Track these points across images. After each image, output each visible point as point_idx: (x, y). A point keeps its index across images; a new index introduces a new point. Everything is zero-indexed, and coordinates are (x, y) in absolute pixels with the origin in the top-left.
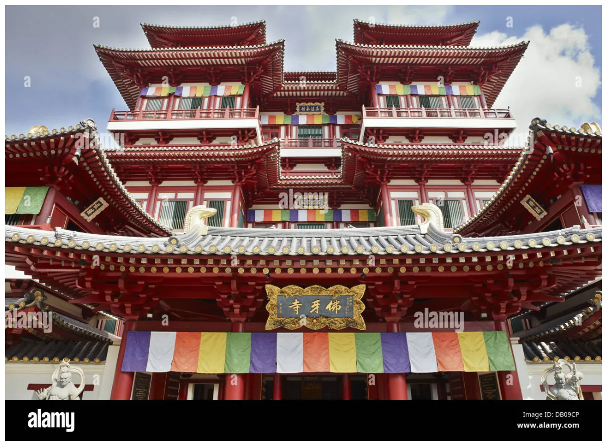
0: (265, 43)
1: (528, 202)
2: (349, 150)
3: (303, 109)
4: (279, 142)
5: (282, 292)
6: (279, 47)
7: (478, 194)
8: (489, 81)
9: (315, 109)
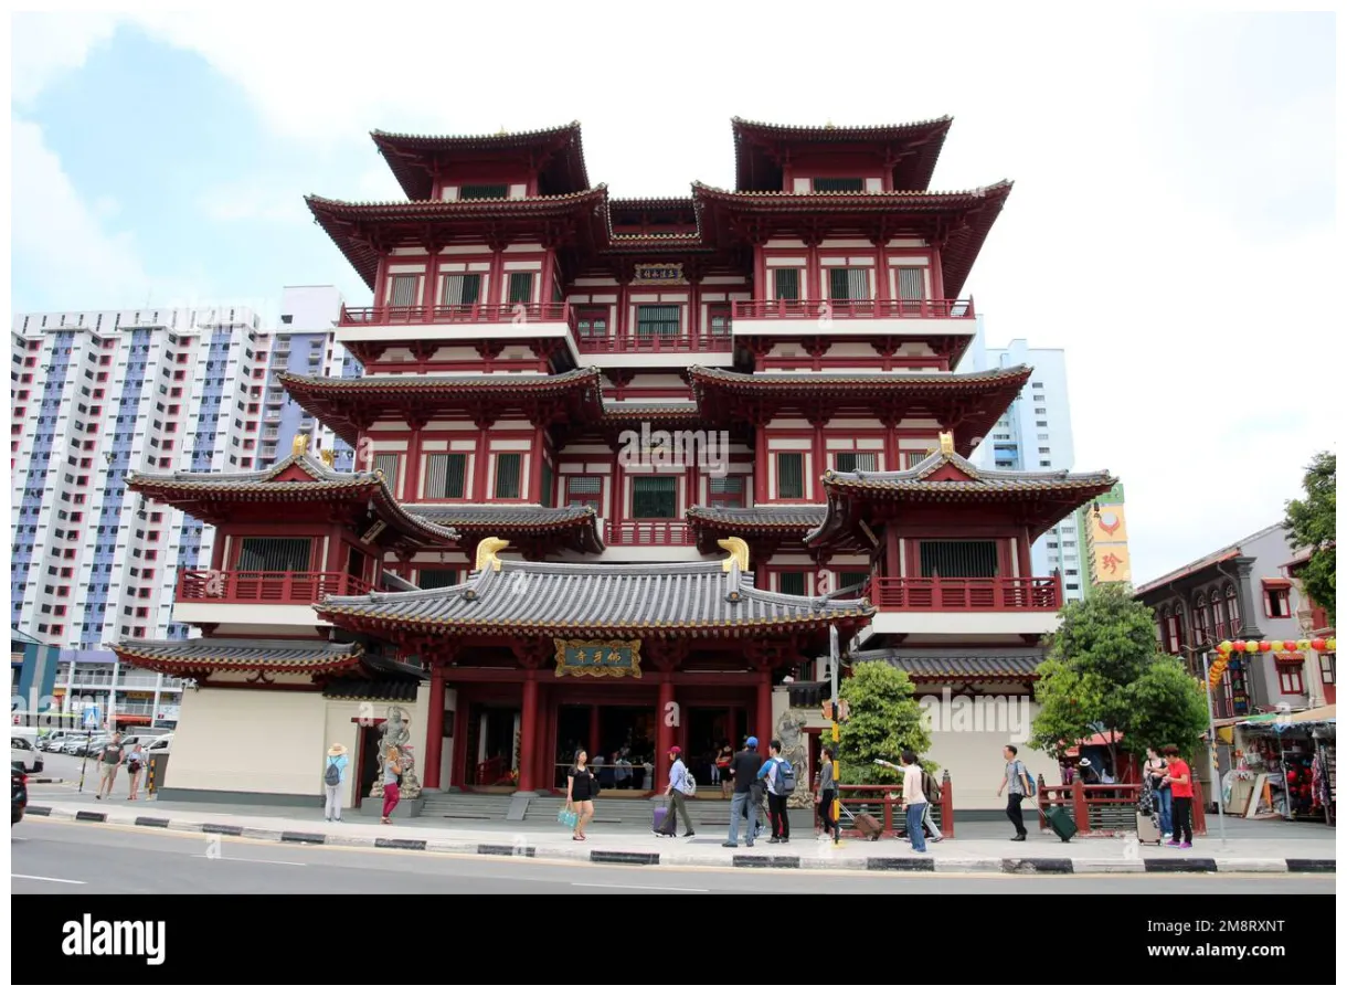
3: (647, 275)
5: (569, 645)
6: (599, 197)
9: (667, 273)
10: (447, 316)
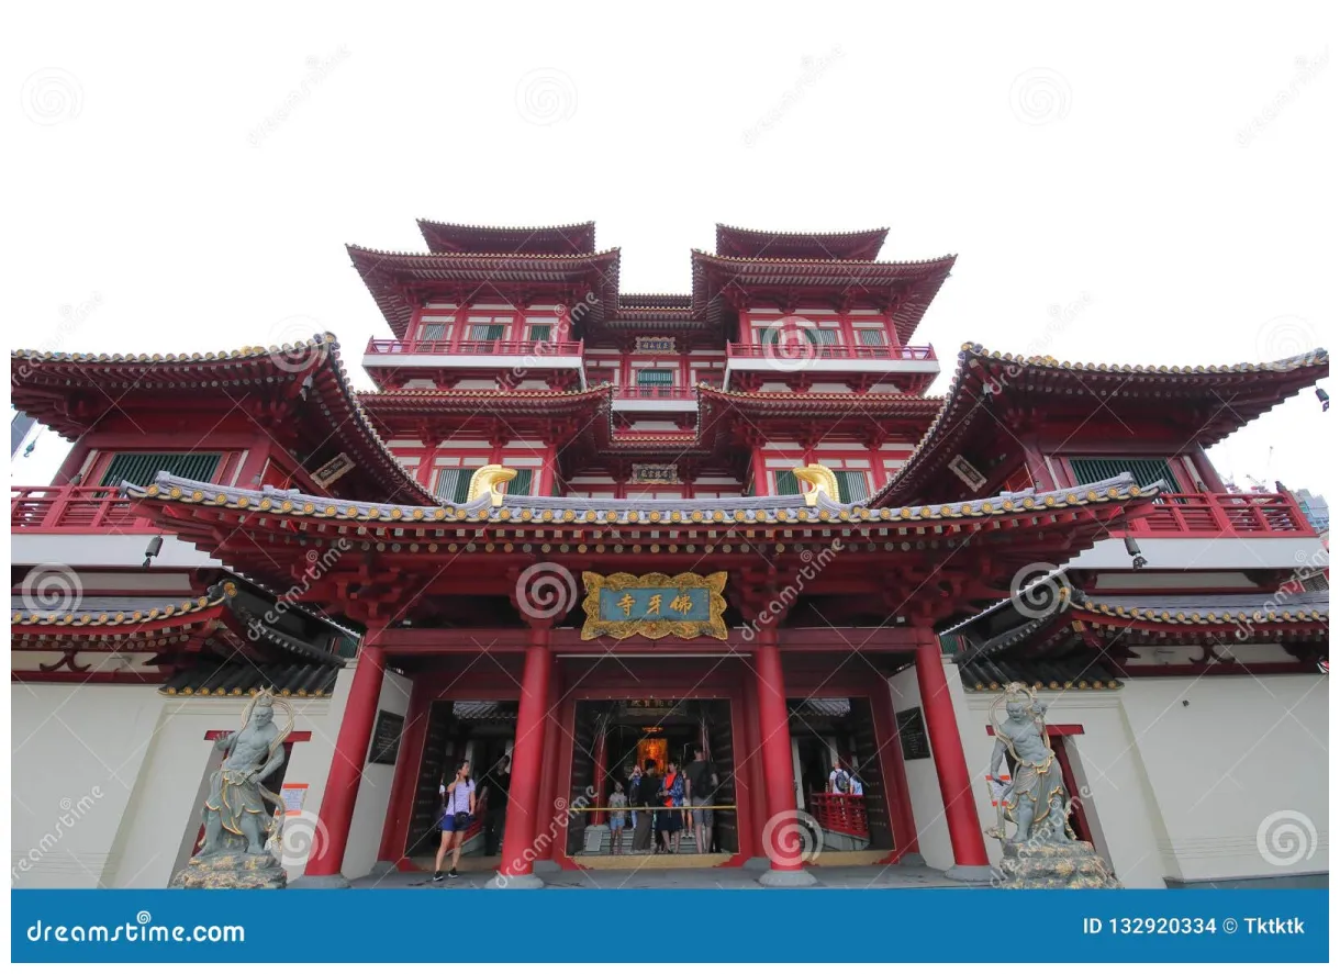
0: (593, 253)
1: (958, 466)
2: (708, 400)
3: (646, 346)
4: (611, 387)
5: (606, 583)
6: (612, 258)
7: (888, 463)
8: (901, 308)
9: (662, 345)
10: (470, 348)
